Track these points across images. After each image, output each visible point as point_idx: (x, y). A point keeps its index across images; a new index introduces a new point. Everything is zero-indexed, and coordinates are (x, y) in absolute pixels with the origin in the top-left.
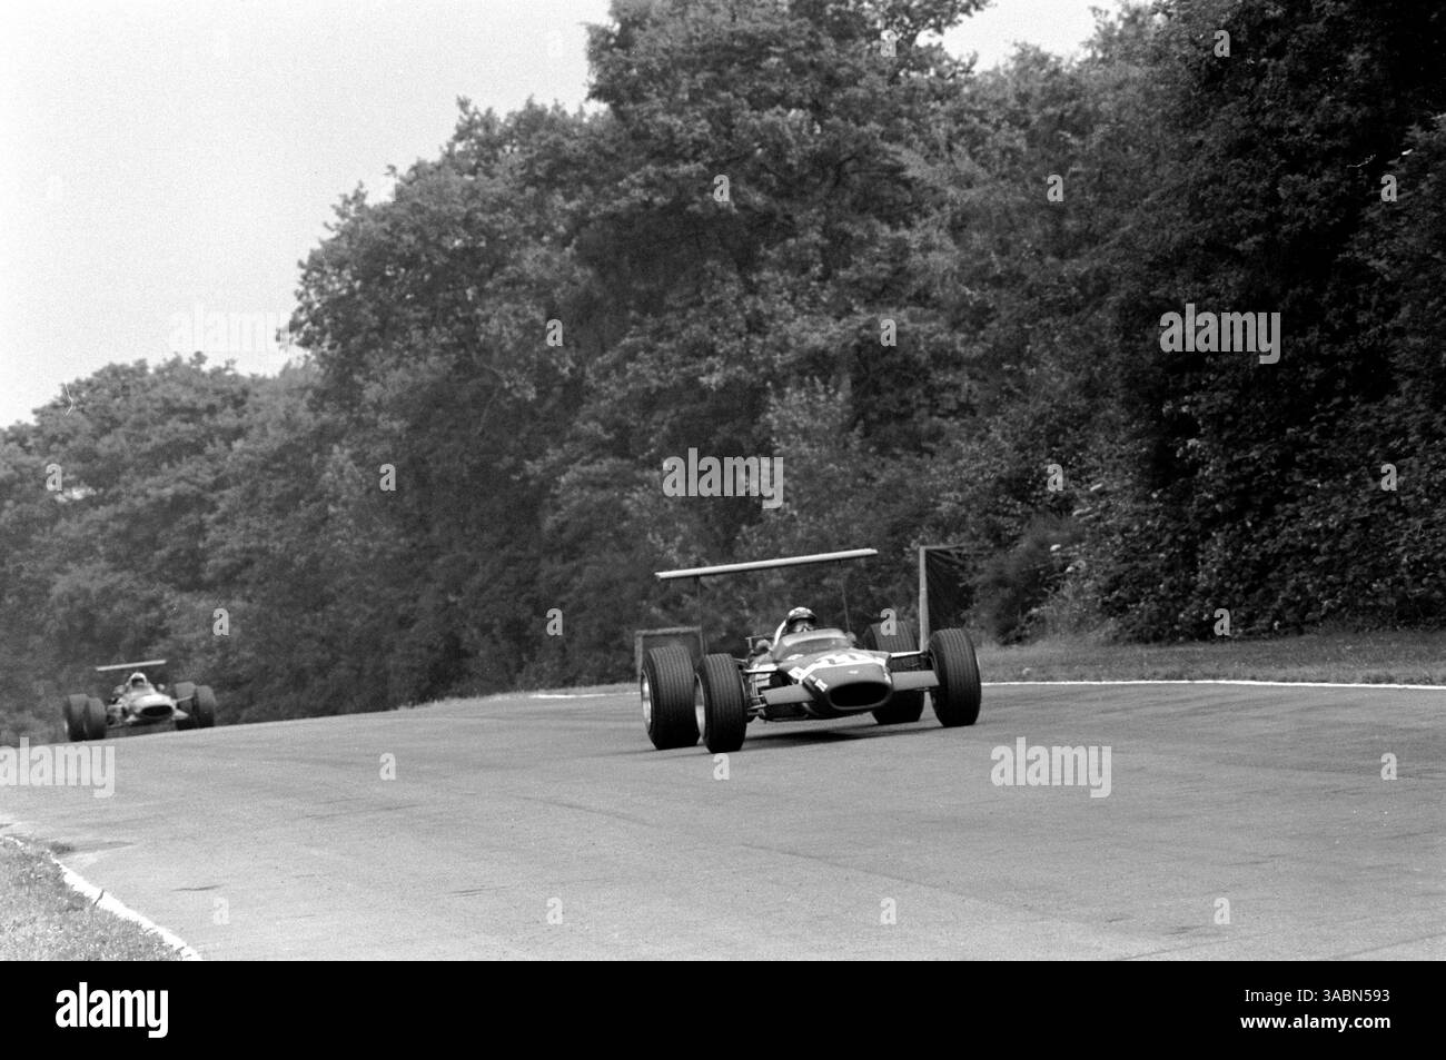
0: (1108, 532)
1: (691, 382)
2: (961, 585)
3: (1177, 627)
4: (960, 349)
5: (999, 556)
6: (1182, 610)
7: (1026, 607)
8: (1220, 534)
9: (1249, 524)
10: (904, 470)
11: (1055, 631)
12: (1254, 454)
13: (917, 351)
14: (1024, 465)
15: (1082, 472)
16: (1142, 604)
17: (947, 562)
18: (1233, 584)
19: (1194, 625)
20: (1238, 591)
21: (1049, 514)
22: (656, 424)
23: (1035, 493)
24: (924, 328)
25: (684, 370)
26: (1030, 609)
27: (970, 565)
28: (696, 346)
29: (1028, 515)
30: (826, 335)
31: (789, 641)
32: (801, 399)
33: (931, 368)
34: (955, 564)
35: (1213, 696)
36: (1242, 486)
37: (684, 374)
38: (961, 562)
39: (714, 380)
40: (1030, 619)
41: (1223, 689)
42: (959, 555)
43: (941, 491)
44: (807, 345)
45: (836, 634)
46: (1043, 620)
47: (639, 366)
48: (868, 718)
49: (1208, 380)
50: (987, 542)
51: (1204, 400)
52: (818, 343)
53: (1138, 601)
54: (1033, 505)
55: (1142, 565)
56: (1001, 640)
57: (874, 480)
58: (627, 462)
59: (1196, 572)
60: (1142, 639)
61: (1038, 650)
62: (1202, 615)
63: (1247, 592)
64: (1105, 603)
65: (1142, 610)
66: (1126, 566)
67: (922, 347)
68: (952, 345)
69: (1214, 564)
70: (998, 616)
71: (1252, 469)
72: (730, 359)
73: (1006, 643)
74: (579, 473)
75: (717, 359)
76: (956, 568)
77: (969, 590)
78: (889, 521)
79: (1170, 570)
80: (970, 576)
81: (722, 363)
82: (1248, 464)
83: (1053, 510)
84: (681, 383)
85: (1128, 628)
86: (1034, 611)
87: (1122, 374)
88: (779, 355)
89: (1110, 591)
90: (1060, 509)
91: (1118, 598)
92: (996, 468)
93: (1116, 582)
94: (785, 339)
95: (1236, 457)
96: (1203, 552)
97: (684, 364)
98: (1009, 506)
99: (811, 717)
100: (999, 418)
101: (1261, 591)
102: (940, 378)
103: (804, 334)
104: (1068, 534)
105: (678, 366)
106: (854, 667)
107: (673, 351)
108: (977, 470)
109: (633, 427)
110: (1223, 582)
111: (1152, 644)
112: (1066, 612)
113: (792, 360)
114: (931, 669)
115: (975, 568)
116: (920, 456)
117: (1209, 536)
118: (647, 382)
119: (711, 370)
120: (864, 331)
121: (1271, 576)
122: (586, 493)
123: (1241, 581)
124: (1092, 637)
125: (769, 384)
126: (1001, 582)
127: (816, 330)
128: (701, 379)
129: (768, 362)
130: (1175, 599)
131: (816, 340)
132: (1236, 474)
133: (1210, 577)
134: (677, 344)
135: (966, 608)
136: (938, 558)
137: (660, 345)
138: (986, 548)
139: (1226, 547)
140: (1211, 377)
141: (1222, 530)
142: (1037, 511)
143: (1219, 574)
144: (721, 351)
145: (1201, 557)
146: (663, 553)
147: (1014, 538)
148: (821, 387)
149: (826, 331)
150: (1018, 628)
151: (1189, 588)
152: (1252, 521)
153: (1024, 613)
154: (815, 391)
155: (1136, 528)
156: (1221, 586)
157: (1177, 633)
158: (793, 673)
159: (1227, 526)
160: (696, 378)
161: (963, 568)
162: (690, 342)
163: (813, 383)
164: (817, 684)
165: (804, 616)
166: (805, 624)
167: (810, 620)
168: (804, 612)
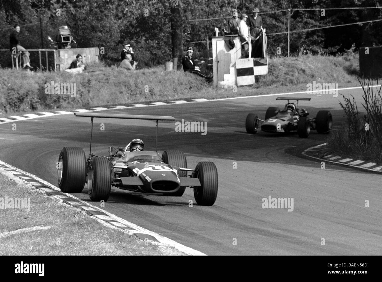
45: (153, 154)
106: (163, 172)
158: (135, 170)
164: (146, 178)
165: (139, 142)
166: (139, 146)
167: (141, 145)
168: (139, 140)
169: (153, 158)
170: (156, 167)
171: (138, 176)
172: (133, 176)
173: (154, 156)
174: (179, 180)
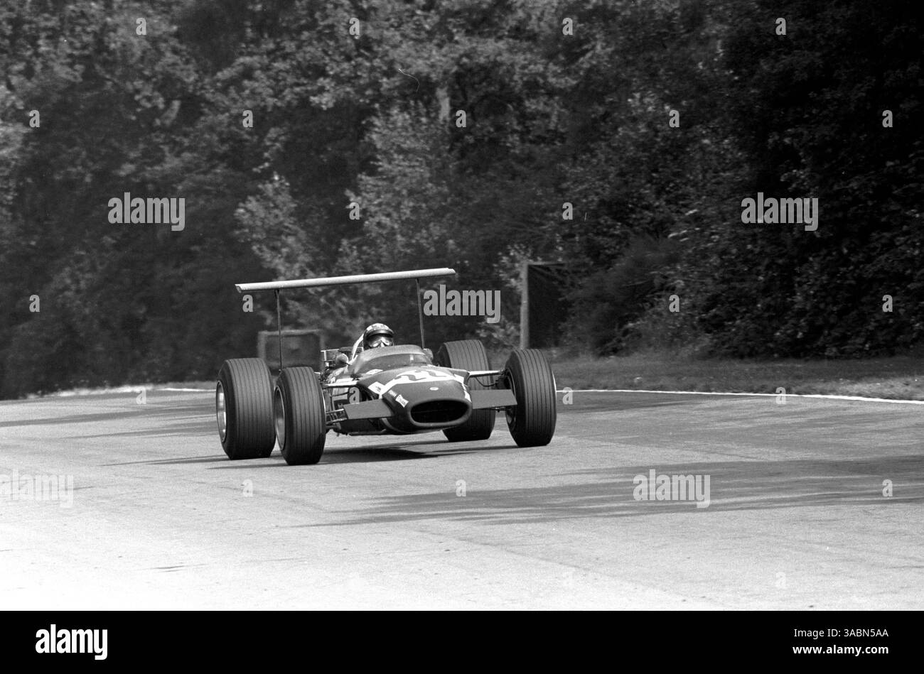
0: (705, 255)
1: (304, 102)
2: (560, 299)
3: (771, 345)
4: (552, 80)
5: (600, 273)
6: (777, 329)
7: (623, 321)
8: (817, 259)
9: (845, 251)
10: (497, 190)
11: (650, 345)
12: (854, 185)
13: (511, 80)
14: (624, 190)
15: (678, 198)
16: (738, 322)
17: (548, 277)
18: (827, 304)
19: (788, 344)
20: (833, 312)
21: (647, 235)
22: (270, 140)
23: (634, 216)
24: (520, 59)
25: (297, 89)
26: (626, 323)
27: (568, 281)
28: (309, 67)
29: (626, 236)
30: (428, 62)
31: (367, 356)
32: (405, 120)
33: (524, 97)
34: (555, 279)
35: (825, 410)
36: (840, 215)
37: (297, 94)
38: (560, 278)
39: (324, 100)
40: (626, 332)
41: (835, 404)
42: (559, 271)
43: (545, 211)
44: (413, 70)
45: (414, 351)
46: (639, 335)
47: (256, 84)
48: (440, 435)
49: (810, 114)
50: (587, 260)
51: (806, 132)
52: (420, 68)
53: (734, 319)
54: (631, 226)
55: (738, 285)
56: (599, 351)
57: (469, 199)
58: (240, 174)
59: (794, 294)
60: (738, 355)
61: (634, 361)
62: (796, 333)
63: (841, 314)
64: (702, 320)
65: (739, 328)
66: (725, 286)
67: (516, 77)
68: (543, 75)
69: (811, 286)
70: (596, 329)
71: (850, 198)
72: (338, 79)
73: (604, 354)
74: (194, 181)
75: (328, 80)
76: (555, 283)
77: (567, 304)
78: (481, 238)
79: (766, 291)
80: (570, 291)
81: (333, 85)
82: (847, 194)
83: (650, 232)
84: (295, 103)
85: (723, 343)
86: (630, 325)
87: (730, 107)
88: (385, 80)
89: (707, 309)
90: (656, 231)
91: (715, 316)
92: (600, 190)
93: (714, 301)
94: (391, 63)
95: (836, 187)
96: (799, 275)
97: (298, 85)
98: (609, 227)
99: (390, 432)
100: (603, 144)
101: (854, 313)
102: (531, 105)
103: (409, 60)
104: (663, 255)
105: (292, 86)
106: (433, 384)
107: (287, 72)
108: (580, 192)
109: (246, 141)
110: (818, 302)
111: (747, 360)
112: (660, 327)
113: (397, 84)
114: (508, 387)
115: (572, 285)
116: (513, 178)
117: (807, 261)
118: (263, 100)
119: (322, 90)
120: (465, 60)
121: (864, 300)
122: (202, 202)
123: (835, 303)
124: (686, 352)
125: (377, 106)
126: (600, 298)
127: (419, 57)
128: (312, 98)
129: (375, 84)
130: (770, 318)
131: (420, 66)
132: (836, 203)
133: (807, 297)
134: (292, 65)
135: (564, 321)
136: (539, 273)
137: (276, 65)
138: (585, 265)
139: (822, 271)
140: (814, 111)
141: (818, 256)
142: (637, 233)
143: (814, 296)
144: (331, 73)
145: (798, 279)
146: (270, 262)
147: (613, 256)
148: (423, 111)
149: (428, 59)
150: (614, 341)
151: (787, 308)
152: (847, 248)
153: (620, 326)
154: (419, 114)
155: (734, 251)
156: (815, 307)
157: (772, 351)
158: (373, 388)
159: (824, 252)
160: (308, 97)
161: (562, 283)
162: (305, 64)
163: (416, 108)
164: (397, 400)
165: (382, 332)
166: (383, 339)
167: (387, 335)
168: (382, 328)
169: (412, 359)
170: (418, 376)
171: (381, 397)
172: (370, 399)
173: (414, 355)
174: (467, 397)
